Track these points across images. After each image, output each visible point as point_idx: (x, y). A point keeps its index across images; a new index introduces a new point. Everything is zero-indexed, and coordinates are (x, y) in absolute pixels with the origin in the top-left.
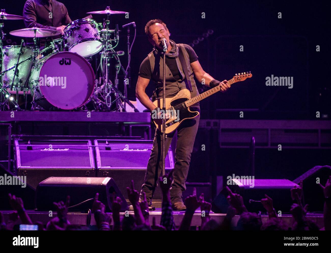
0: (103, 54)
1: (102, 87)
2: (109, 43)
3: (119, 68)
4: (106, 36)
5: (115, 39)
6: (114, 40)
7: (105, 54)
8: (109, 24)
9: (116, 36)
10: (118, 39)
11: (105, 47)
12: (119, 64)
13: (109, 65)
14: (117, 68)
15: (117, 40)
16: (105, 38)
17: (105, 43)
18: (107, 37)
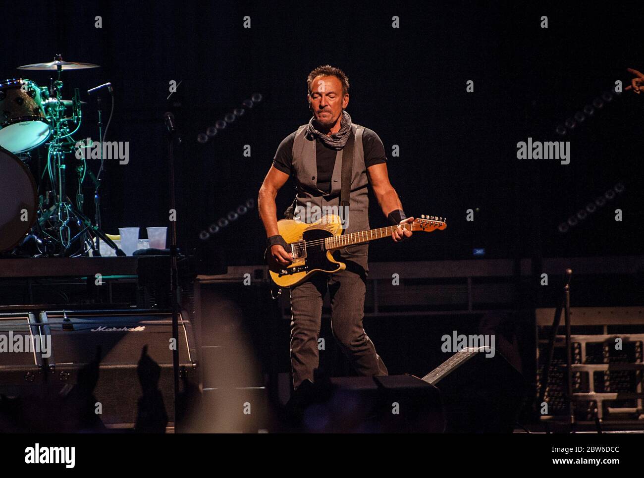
0: (53, 147)
1: (52, 209)
2: (63, 124)
3: (83, 172)
4: (56, 111)
5: (75, 116)
6: (72, 118)
7: (55, 147)
8: (61, 88)
9: (75, 111)
10: (80, 116)
11: (56, 133)
12: (84, 165)
13: (64, 166)
14: (79, 172)
15: (78, 119)
16: (55, 115)
17: (55, 126)
18: (58, 114)
